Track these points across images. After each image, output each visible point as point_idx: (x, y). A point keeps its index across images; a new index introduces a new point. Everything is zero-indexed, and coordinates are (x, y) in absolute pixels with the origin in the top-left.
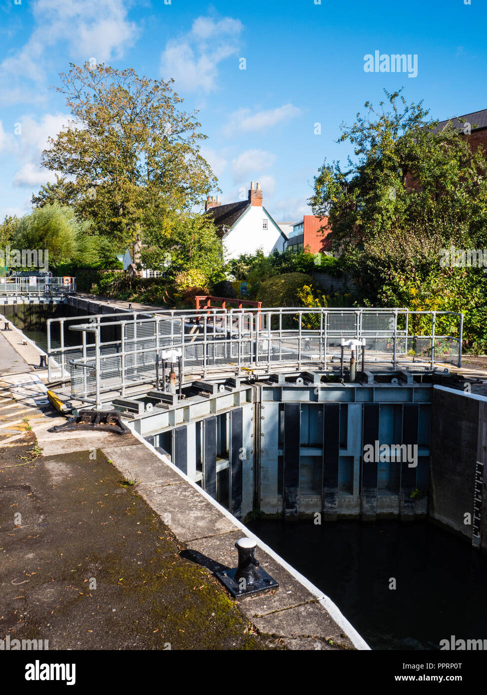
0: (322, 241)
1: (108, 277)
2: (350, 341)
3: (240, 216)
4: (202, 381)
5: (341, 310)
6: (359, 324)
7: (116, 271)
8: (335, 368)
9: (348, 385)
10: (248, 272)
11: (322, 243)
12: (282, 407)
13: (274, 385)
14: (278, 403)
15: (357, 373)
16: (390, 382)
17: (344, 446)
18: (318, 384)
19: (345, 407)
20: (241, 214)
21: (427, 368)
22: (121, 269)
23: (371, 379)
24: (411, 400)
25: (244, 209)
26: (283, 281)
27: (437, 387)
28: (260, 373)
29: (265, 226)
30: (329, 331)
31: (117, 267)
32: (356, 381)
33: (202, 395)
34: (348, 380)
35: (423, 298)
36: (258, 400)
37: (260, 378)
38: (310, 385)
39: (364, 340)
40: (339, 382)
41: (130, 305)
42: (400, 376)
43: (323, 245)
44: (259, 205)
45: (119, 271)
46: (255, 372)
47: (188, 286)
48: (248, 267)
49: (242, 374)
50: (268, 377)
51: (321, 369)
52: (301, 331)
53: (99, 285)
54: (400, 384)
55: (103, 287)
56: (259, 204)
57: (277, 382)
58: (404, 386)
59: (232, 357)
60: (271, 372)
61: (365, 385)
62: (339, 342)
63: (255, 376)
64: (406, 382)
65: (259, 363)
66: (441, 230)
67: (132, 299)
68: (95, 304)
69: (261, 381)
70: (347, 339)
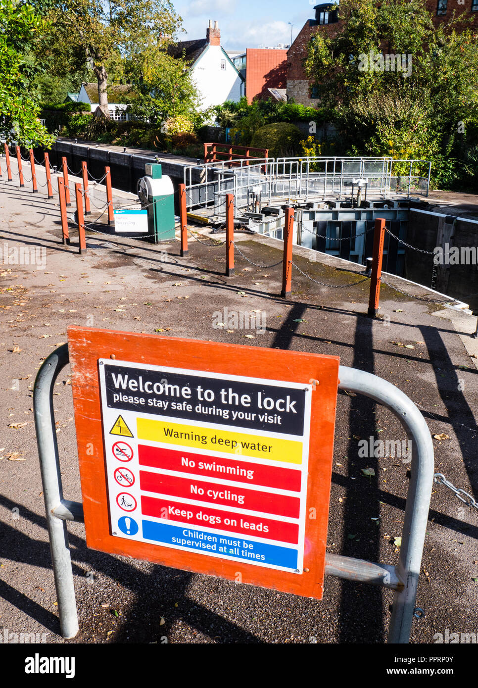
0: (266, 76)
1: (76, 119)
2: (358, 180)
3: (199, 56)
4: (269, 206)
5: (352, 159)
6: (362, 168)
7: (84, 113)
8: (346, 198)
9: (357, 209)
10: (235, 119)
11: (265, 79)
12: (315, 224)
13: (311, 209)
14: (313, 221)
15: (362, 202)
16: (383, 207)
17: (353, 249)
18: (338, 208)
19: (355, 223)
20: (200, 53)
21: (405, 198)
22: (88, 111)
23: (372, 205)
24: (395, 218)
25: (202, 48)
26: (276, 130)
27: (412, 209)
28: (302, 202)
29: (223, 67)
30: (344, 173)
31: (84, 108)
32: (361, 207)
33: (272, 216)
34: (356, 206)
35: (398, 149)
36: (300, 220)
37: (301, 205)
38: (334, 209)
39: (367, 180)
40: (350, 207)
41: (125, 149)
42: (388, 202)
43: (266, 80)
44: (218, 45)
45: (87, 113)
46: (298, 201)
47: (176, 132)
48: (233, 115)
49: (291, 202)
50: (306, 205)
51: (337, 199)
52: (327, 173)
53: (68, 127)
54: (389, 208)
55: (73, 130)
56: (217, 43)
57: (312, 207)
58: (392, 209)
59: (277, 192)
60: (308, 201)
61: (368, 209)
62: (350, 181)
63: (298, 204)
64: (393, 207)
65: (301, 195)
66: (409, 93)
67: (115, 142)
68: (81, 148)
69: (302, 207)
70: (356, 179)
